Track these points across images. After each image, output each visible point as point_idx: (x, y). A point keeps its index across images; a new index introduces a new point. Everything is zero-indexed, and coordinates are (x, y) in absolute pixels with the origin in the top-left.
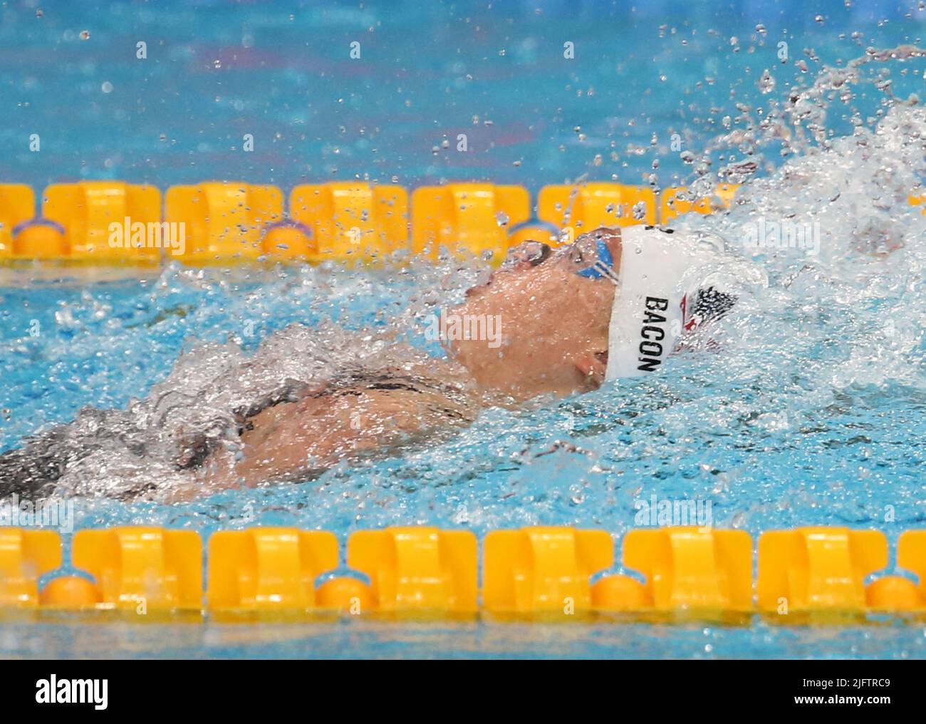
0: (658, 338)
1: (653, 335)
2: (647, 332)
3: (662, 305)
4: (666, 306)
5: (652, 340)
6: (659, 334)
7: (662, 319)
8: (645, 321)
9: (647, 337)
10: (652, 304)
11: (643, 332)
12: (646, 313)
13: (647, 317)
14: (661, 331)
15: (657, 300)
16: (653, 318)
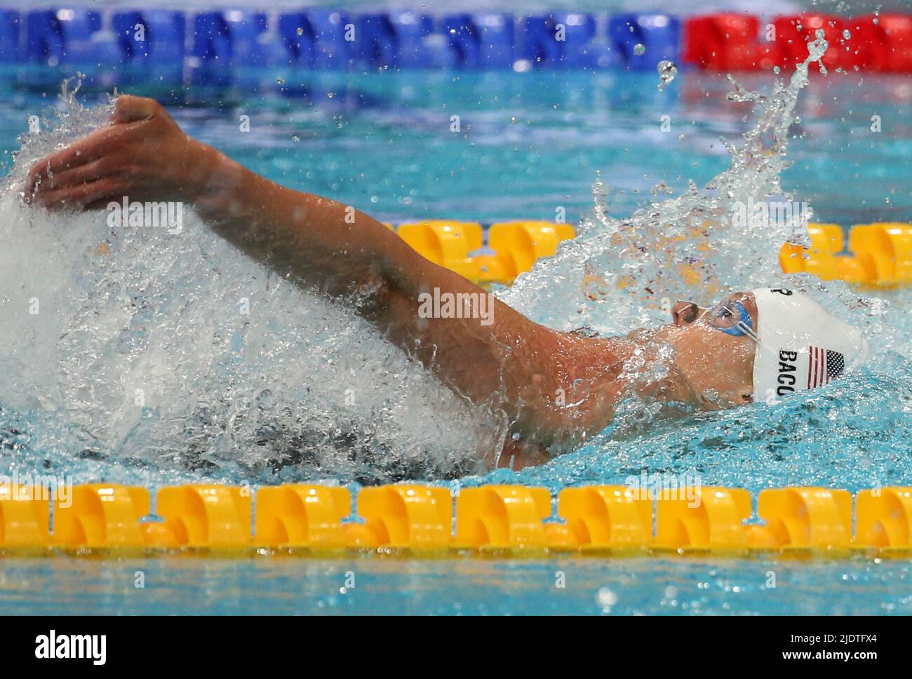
0: (790, 383)
1: (787, 381)
2: (782, 379)
3: (792, 357)
4: (796, 357)
5: (786, 384)
6: (792, 380)
7: (793, 369)
8: (781, 370)
9: (783, 382)
10: (785, 356)
11: (779, 379)
12: (781, 364)
13: (781, 367)
14: (793, 378)
15: (789, 353)
16: (786, 368)
